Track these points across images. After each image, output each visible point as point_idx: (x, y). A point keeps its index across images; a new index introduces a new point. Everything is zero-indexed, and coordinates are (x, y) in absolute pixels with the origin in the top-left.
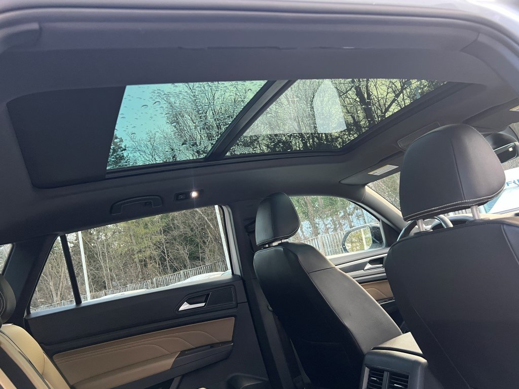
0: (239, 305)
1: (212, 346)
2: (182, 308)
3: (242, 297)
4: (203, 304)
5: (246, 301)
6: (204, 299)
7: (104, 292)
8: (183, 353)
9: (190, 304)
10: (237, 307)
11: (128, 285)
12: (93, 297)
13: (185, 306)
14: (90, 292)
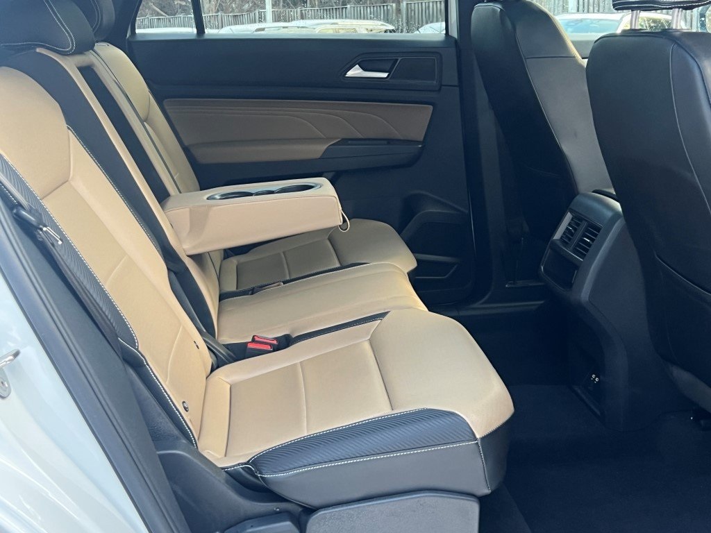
0: (443, 87)
1: (390, 141)
2: (350, 73)
3: (451, 76)
4: (385, 75)
5: (456, 83)
6: (388, 66)
7: (299, 10)
8: (344, 141)
9: (365, 70)
10: (440, 90)
11: (348, 6)
12: (277, 18)
13: (355, 72)
14: (273, 6)
